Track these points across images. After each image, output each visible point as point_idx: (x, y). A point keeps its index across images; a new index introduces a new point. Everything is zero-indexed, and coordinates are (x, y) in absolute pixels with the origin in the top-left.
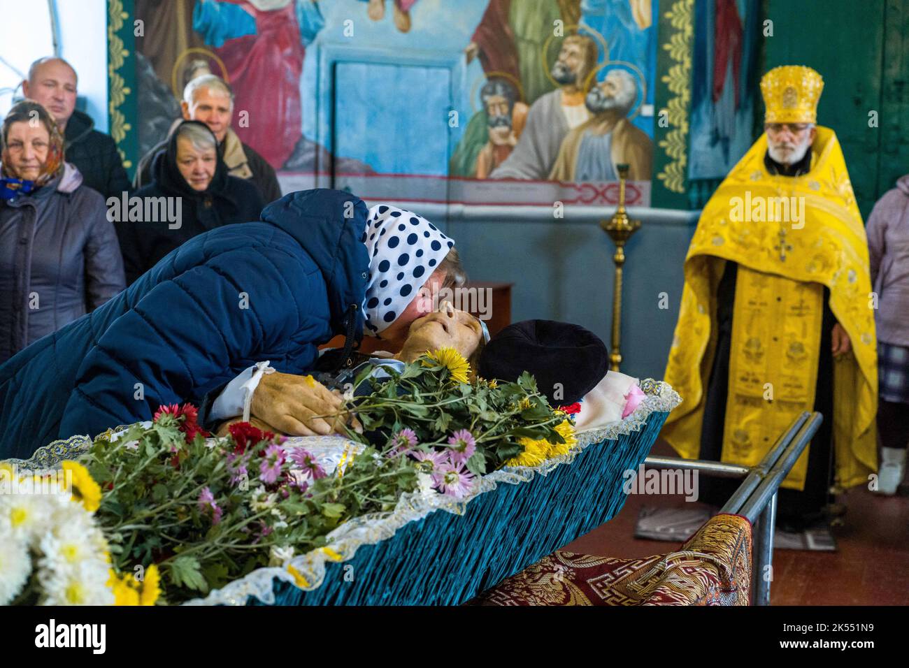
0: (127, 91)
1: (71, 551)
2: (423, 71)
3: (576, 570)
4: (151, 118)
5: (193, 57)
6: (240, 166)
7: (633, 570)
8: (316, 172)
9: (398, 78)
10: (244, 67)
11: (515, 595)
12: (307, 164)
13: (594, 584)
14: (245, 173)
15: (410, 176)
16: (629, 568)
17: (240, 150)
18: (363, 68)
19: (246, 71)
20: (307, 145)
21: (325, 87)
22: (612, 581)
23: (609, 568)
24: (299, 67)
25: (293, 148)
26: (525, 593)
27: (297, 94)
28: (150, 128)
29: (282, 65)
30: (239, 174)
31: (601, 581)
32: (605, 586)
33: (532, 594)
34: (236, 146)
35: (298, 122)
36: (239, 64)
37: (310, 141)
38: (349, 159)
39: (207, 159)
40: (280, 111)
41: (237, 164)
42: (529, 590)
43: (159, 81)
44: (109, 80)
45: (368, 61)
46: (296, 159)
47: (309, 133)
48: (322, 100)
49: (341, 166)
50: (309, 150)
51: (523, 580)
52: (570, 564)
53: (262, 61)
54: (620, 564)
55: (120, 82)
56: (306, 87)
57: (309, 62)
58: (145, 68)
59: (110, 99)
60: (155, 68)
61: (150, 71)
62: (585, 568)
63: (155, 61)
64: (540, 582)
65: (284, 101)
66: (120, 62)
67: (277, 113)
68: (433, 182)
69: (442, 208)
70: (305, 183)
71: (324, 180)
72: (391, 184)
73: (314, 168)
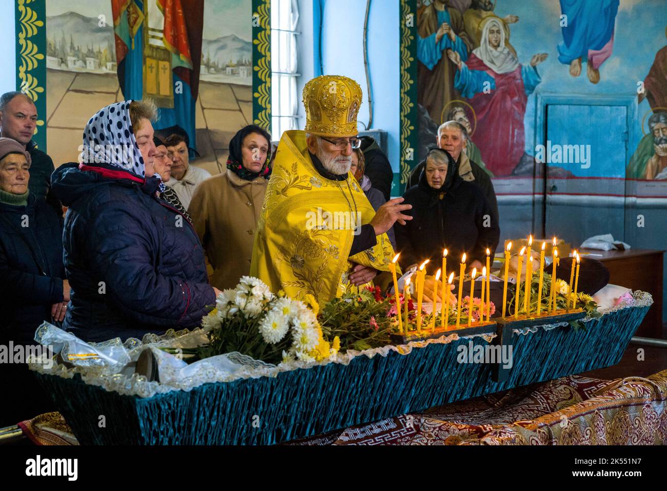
0: (412, 128)
1: (304, 325)
2: (608, 108)
3: (578, 384)
4: (427, 144)
5: (454, 105)
6: (467, 174)
7: (607, 385)
8: (534, 177)
9: (591, 113)
10: (487, 111)
11: (543, 393)
12: (528, 171)
13: (587, 391)
14: (470, 178)
15: (600, 178)
16: (605, 384)
17: (468, 164)
18: (566, 108)
19: (487, 113)
20: (528, 159)
21: (540, 121)
22: (596, 390)
23: (595, 384)
24: (524, 109)
25: (518, 161)
26: (549, 393)
27: (522, 126)
28: (426, 150)
29: (512, 108)
30: (467, 179)
31: (590, 390)
32: (592, 393)
33: (552, 393)
34: (466, 163)
35: (523, 145)
36: (484, 109)
37: (531, 156)
38: (556, 168)
39: (441, 170)
40: (510, 138)
41: (466, 172)
42: (551, 392)
43: (432, 121)
44: (401, 121)
45: (569, 103)
46: (521, 168)
47: (529, 151)
48: (538, 130)
49: (550, 172)
50: (530, 162)
51: (550, 387)
52: (576, 381)
53: (498, 106)
54: (601, 382)
55: (407, 122)
56: (527, 122)
57: (530, 106)
58: (424, 113)
59: (401, 133)
60: (429, 114)
61: (427, 115)
62: (583, 384)
63: (430, 109)
64: (558, 389)
65: (513, 132)
66: (408, 111)
67: (508, 139)
68: (614, 182)
69: (621, 200)
70: (526, 183)
71: (539, 181)
72: (585, 184)
73: (533, 174)
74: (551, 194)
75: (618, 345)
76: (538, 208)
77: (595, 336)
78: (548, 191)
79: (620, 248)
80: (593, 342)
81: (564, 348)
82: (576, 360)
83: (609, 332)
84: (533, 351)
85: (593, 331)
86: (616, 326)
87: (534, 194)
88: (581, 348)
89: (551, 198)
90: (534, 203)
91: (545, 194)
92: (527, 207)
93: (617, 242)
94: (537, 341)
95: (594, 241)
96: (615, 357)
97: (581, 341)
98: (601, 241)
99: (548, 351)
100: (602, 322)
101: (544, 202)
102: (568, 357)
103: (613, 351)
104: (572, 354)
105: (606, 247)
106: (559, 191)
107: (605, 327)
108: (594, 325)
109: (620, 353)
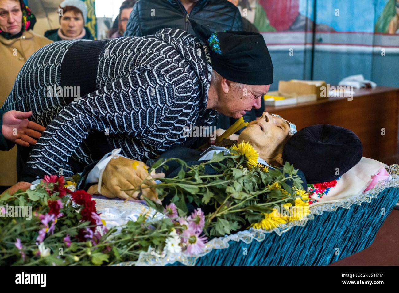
8: (306, 31)
12: (301, 27)
15: (354, 33)
20: (302, 18)
25: (294, 19)
35: (298, 6)
37: (303, 16)
46: (296, 25)
47: (303, 12)
49: (318, 28)
50: (303, 20)
67: (287, 2)
68: (365, 36)
69: (369, 49)
70: (300, 36)
71: (310, 35)
72: (344, 37)
73: (305, 29)
74: (318, 44)
75: (371, 229)
76: (309, 55)
77: (344, 227)
78: (316, 42)
79: (368, 86)
80: (341, 233)
81: (304, 247)
82: (319, 256)
83: (361, 219)
84: (263, 259)
85: (341, 222)
86: (368, 211)
87: (305, 44)
88: (325, 243)
89: (318, 47)
90: (305, 51)
91: (313, 43)
92: (300, 54)
93: (367, 82)
94: (267, 249)
95: (350, 81)
96: (366, 241)
97: (325, 236)
98: (354, 80)
99: (283, 255)
100: (352, 210)
101: (313, 51)
102: (309, 256)
103: (364, 235)
104: (314, 251)
105: (358, 86)
106: (324, 41)
107: (356, 215)
108: (342, 216)
109: (372, 237)
